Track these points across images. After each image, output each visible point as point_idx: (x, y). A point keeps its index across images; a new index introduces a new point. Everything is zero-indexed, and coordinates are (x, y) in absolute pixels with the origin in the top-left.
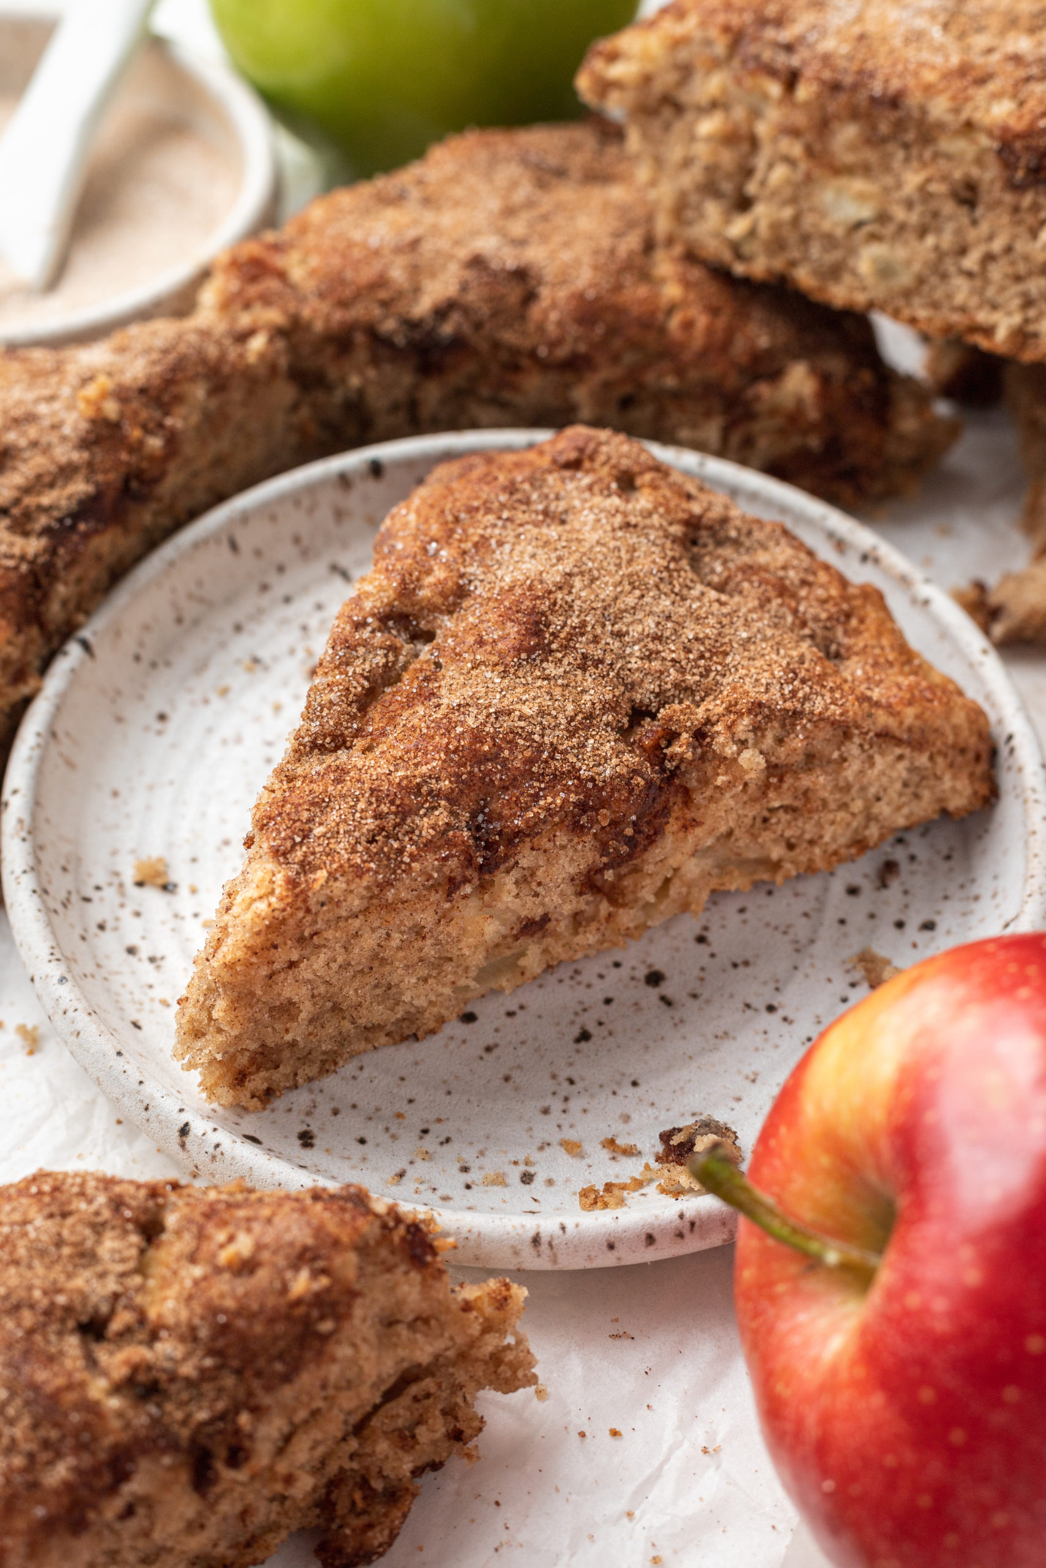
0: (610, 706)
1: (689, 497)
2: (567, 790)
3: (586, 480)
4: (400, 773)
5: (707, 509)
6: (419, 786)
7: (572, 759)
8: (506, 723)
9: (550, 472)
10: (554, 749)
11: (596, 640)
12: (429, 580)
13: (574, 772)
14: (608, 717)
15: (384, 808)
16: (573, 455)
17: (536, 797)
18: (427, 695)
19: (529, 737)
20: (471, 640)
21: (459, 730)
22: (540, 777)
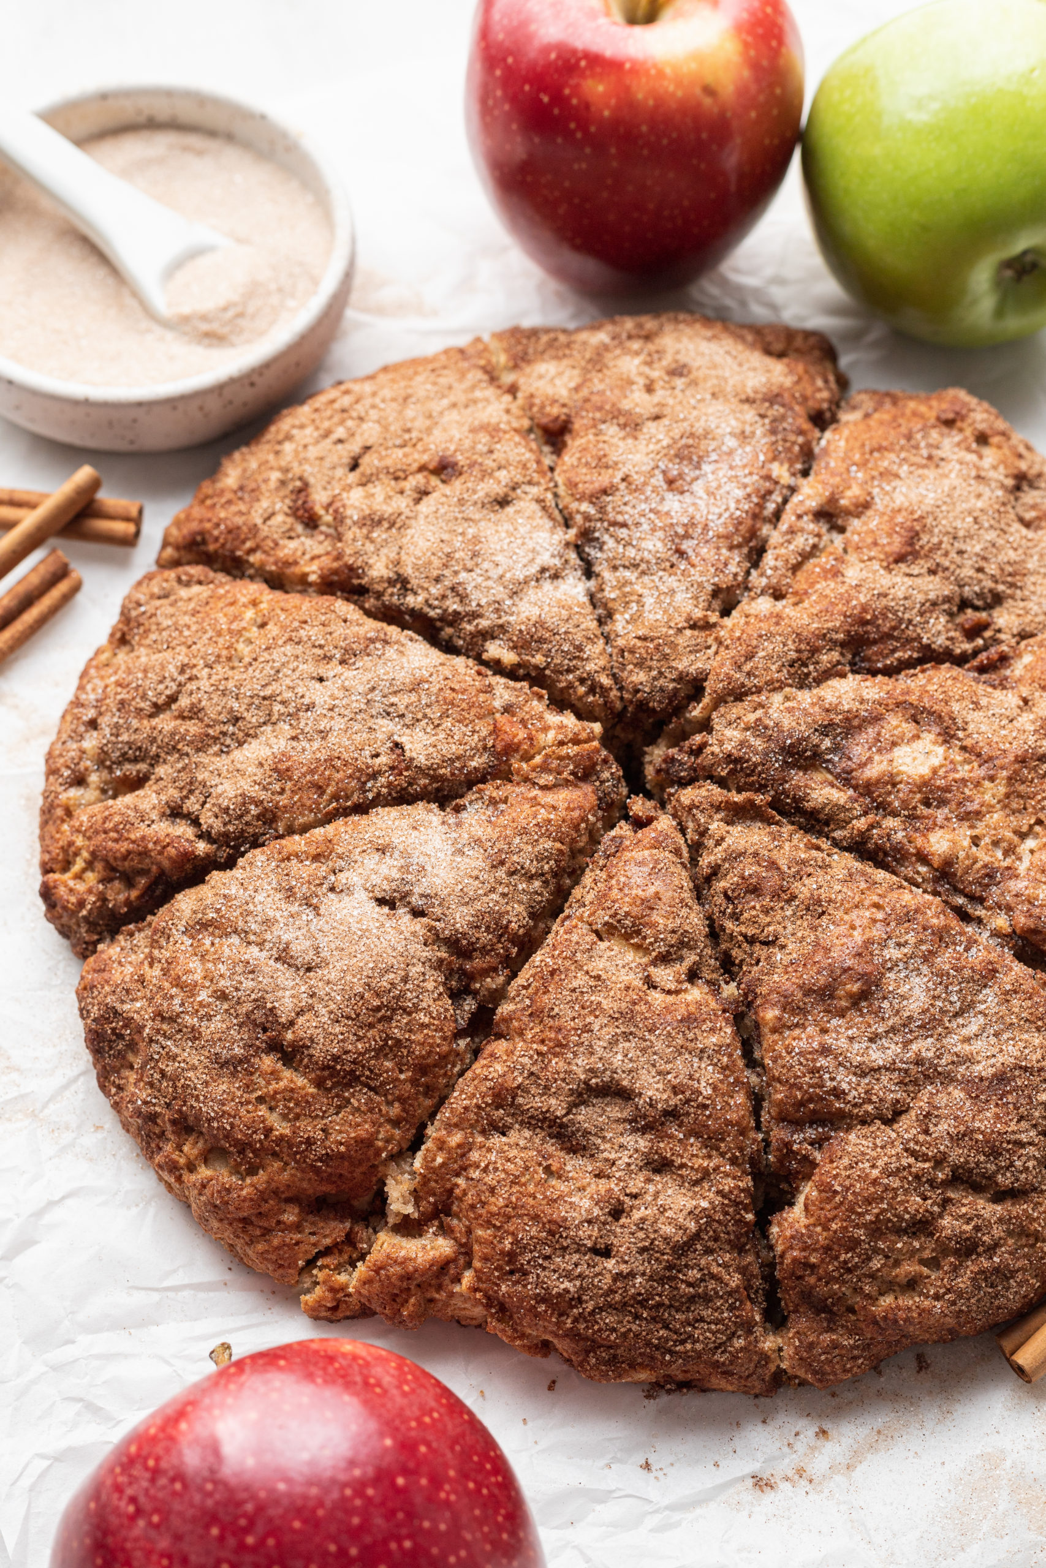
0: (948, 599)
1: (1020, 456)
2: (912, 649)
3: (958, 438)
4: (815, 625)
5: (1030, 467)
6: (825, 635)
7: (919, 631)
8: (884, 602)
9: (934, 427)
10: (910, 621)
11: (946, 554)
12: (849, 493)
13: (919, 638)
14: (946, 606)
15: (803, 647)
16: (951, 416)
17: (894, 651)
18: (835, 573)
19: (895, 613)
20: (869, 540)
21: (854, 602)
22: (897, 639)
